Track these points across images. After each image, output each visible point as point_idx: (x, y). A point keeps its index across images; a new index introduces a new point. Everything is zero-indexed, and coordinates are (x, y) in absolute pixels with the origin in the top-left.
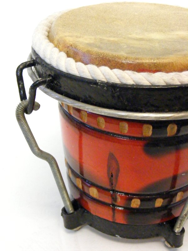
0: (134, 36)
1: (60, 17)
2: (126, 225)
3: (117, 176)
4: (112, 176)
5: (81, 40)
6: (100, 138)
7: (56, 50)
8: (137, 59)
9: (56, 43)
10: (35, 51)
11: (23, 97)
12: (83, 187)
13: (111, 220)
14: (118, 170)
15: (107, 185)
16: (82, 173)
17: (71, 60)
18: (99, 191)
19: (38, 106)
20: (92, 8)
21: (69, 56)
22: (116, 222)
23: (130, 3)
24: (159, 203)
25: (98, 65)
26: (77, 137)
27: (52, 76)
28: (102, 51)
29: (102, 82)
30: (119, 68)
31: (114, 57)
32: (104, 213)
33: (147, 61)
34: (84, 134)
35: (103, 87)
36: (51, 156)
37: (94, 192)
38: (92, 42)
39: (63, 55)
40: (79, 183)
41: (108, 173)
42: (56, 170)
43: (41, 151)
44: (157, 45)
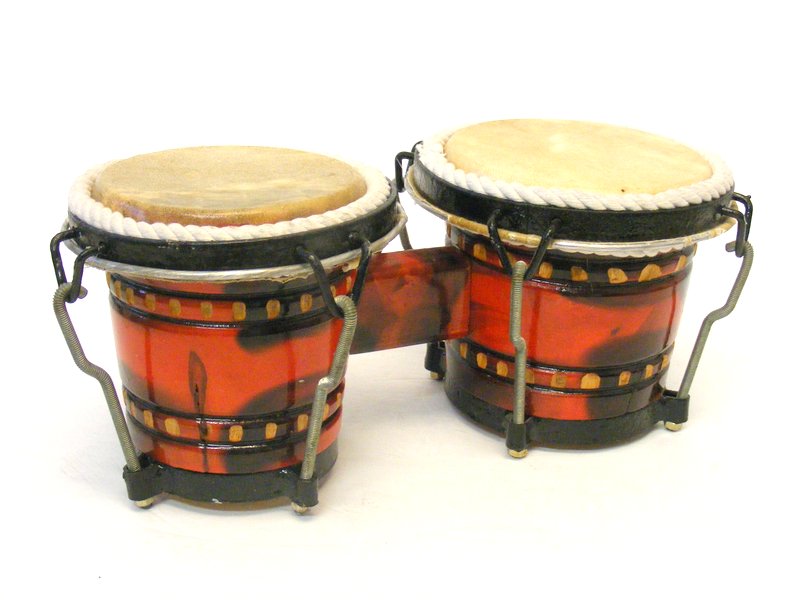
0: (215, 188)
1: (107, 170)
2: (227, 475)
3: (204, 388)
4: (197, 390)
5: (141, 196)
6: (176, 332)
7: (108, 210)
8: (216, 212)
9: (106, 202)
10: (75, 217)
11: (61, 280)
12: (155, 424)
13: (202, 470)
14: (205, 380)
15: (191, 408)
16: (152, 398)
17: (130, 221)
18: (180, 423)
19: (85, 293)
20: (152, 157)
21: (125, 215)
22: (210, 471)
23: (210, 147)
24: (271, 431)
25: (167, 223)
26: (142, 338)
27: (105, 244)
28: (171, 206)
29: (173, 242)
30: (194, 224)
31: (187, 211)
32: (190, 460)
33: (230, 214)
34: (151, 330)
35: (175, 247)
36: (102, 370)
37: (172, 426)
38: (156, 197)
39: (118, 215)
40: (148, 419)
41: (191, 385)
42: (111, 394)
43: (90, 364)
44: (245, 196)
